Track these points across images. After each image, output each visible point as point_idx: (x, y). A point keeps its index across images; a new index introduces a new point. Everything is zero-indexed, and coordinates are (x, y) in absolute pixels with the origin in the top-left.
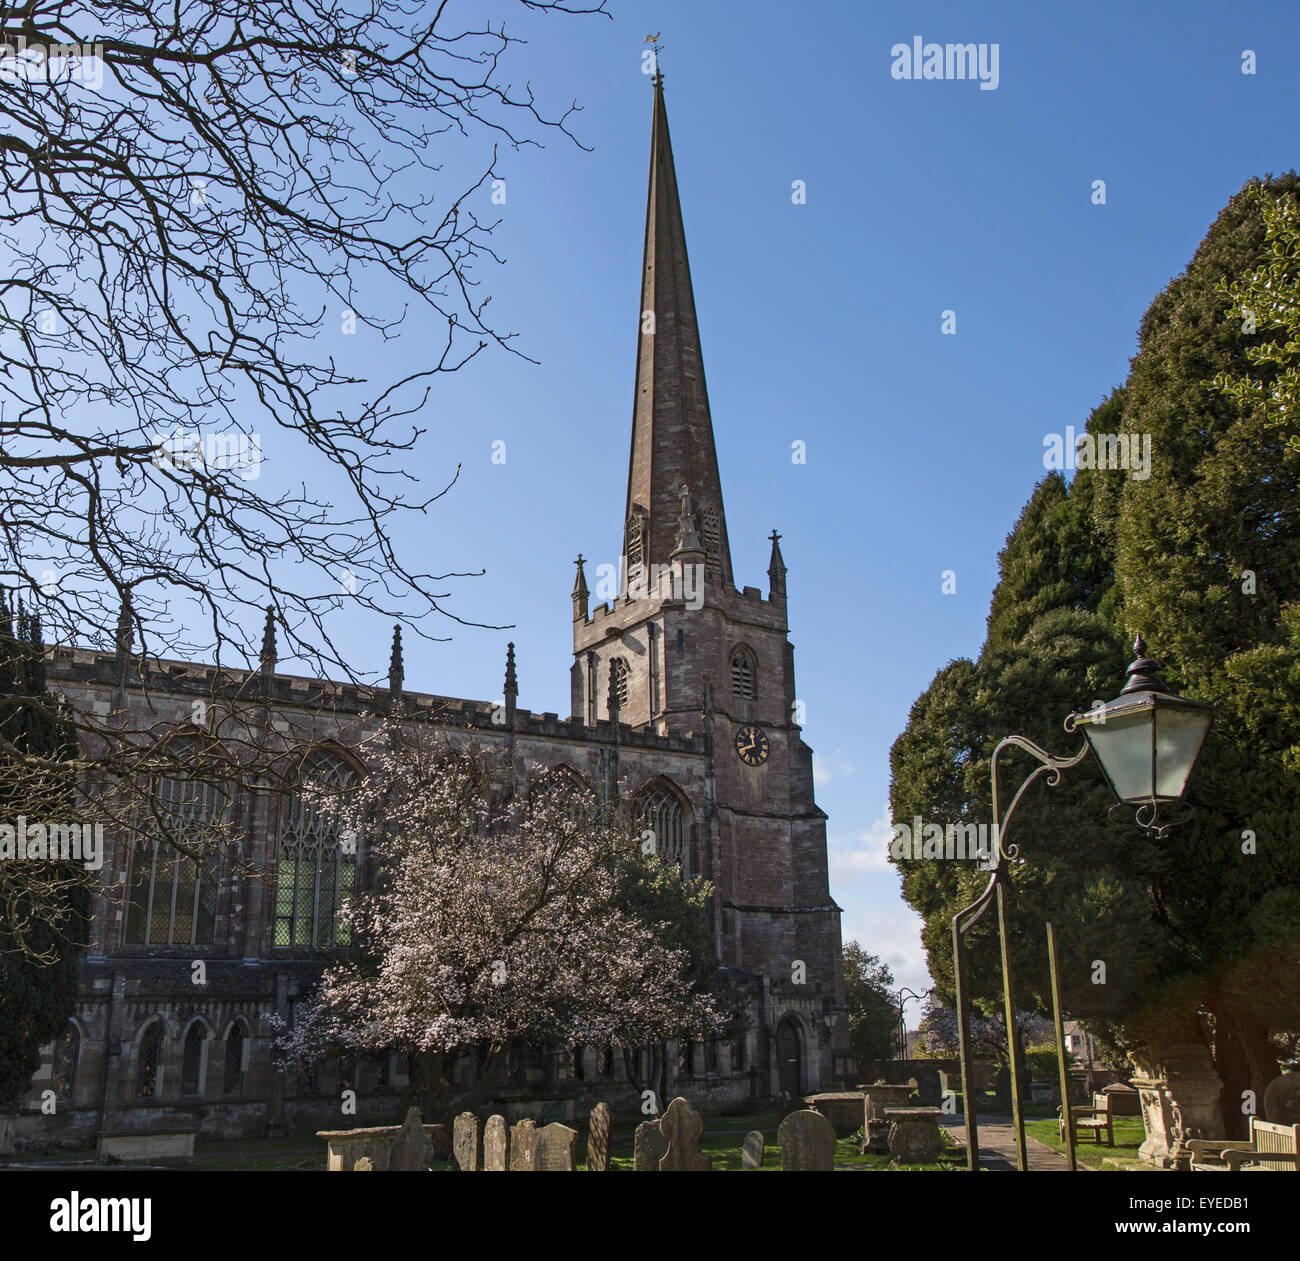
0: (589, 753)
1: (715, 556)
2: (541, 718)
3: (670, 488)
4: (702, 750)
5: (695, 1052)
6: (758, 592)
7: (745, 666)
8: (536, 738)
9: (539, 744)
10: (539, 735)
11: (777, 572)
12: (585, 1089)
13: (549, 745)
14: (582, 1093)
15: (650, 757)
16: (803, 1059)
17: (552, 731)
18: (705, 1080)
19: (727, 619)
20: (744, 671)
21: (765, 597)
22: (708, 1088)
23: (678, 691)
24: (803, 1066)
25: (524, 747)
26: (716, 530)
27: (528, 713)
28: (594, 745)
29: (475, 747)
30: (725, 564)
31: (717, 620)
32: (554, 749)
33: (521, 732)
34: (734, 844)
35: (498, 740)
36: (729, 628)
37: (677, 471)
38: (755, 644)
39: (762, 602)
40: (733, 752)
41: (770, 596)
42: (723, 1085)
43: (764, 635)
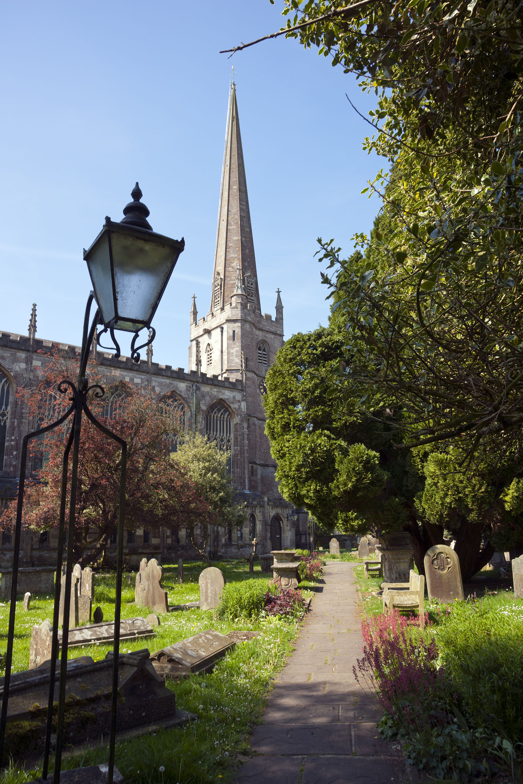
0: (187, 386)
1: (252, 298)
2: (164, 368)
3: (233, 265)
4: (240, 388)
5: (233, 532)
6: (271, 317)
7: (264, 350)
8: (161, 377)
9: (162, 380)
10: (163, 376)
11: (279, 308)
12: (180, 548)
13: (167, 381)
14: (179, 550)
15: (215, 390)
16: (282, 535)
17: (169, 374)
18: (237, 545)
19: (256, 328)
20: (264, 353)
21: (273, 319)
22: (239, 549)
23: (233, 360)
24: (282, 539)
25: (155, 381)
26: (252, 286)
27: (157, 365)
28: (189, 382)
29: (132, 380)
30: (256, 302)
31: (251, 327)
32: (170, 383)
33: (154, 374)
34: (257, 434)
35: (143, 377)
36: (257, 332)
37: (236, 257)
38: (268, 340)
39: (272, 321)
40: (258, 391)
41: (276, 318)
42: (245, 547)
43: (273, 336)
